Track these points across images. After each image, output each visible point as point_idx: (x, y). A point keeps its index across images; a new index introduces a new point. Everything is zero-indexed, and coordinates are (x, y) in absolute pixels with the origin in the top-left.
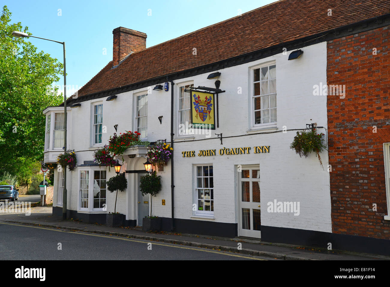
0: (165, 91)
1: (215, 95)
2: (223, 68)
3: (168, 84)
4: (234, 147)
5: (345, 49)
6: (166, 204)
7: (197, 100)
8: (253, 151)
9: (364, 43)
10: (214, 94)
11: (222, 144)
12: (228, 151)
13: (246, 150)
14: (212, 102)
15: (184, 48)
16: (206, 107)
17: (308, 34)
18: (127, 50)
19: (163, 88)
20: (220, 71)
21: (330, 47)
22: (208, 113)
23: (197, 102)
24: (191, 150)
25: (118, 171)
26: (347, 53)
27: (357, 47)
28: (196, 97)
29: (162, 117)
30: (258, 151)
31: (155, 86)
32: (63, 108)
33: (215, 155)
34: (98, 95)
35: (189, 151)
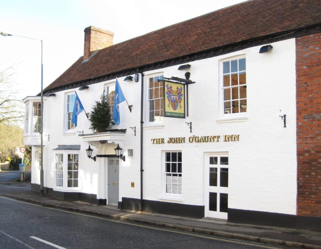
0: (136, 81)
1: (186, 86)
2: (194, 60)
3: (138, 75)
4: (203, 135)
6: (135, 186)
7: (169, 90)
8: (222, 139)
10: (184, 85)
11: (191, 132)
12: (197, 139)
13: (215, 138)
14: (183, 93)
16: (177, 97)
17: (276, 30)
18: (97, 46)
19: (133, 79)
20: (190, 63)
21: (299, 43)
22: (179, 102)
23: (169, 92)
24: (161, 138)
25: (90, 155)
26: (315, 50)
28: (168, 87)
29: (132, 106)
30: (227, 139)
31: (125, 77)
32: (40, 98)
33: (184, 142)
34: (71, 86)
35: (158, 138)
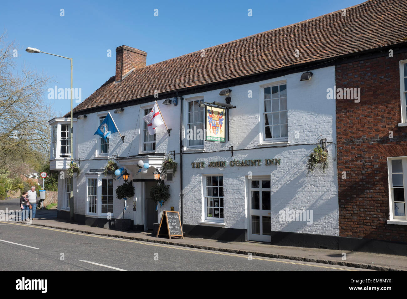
0: (174, 105)
1: (227, 111)
2: (234, 85)
3: (177, 99)
4: (245, 159)
5: (352, 74)
6: (174, 210)
8: (263, 163)
9: (369, 69)
11: (232, 156)
12: (238, 163)
13: (257, 162)
15: (190, 66)
16: (218, 122)
17: (316, 58)
18: (129, 66)
19: (172, 102)
20: (231, 88)
21: (338, 71)
22: (220, 127)
23: (211, 116)
24: (201, 161)
25: (126, 180)
26: (354, 77)
27: (363, 72)
29: (171, 129)
30: (269, 163)
31: (164, 100)
33: (226, 166)
34: (104, 108)
35: (198, 162)
